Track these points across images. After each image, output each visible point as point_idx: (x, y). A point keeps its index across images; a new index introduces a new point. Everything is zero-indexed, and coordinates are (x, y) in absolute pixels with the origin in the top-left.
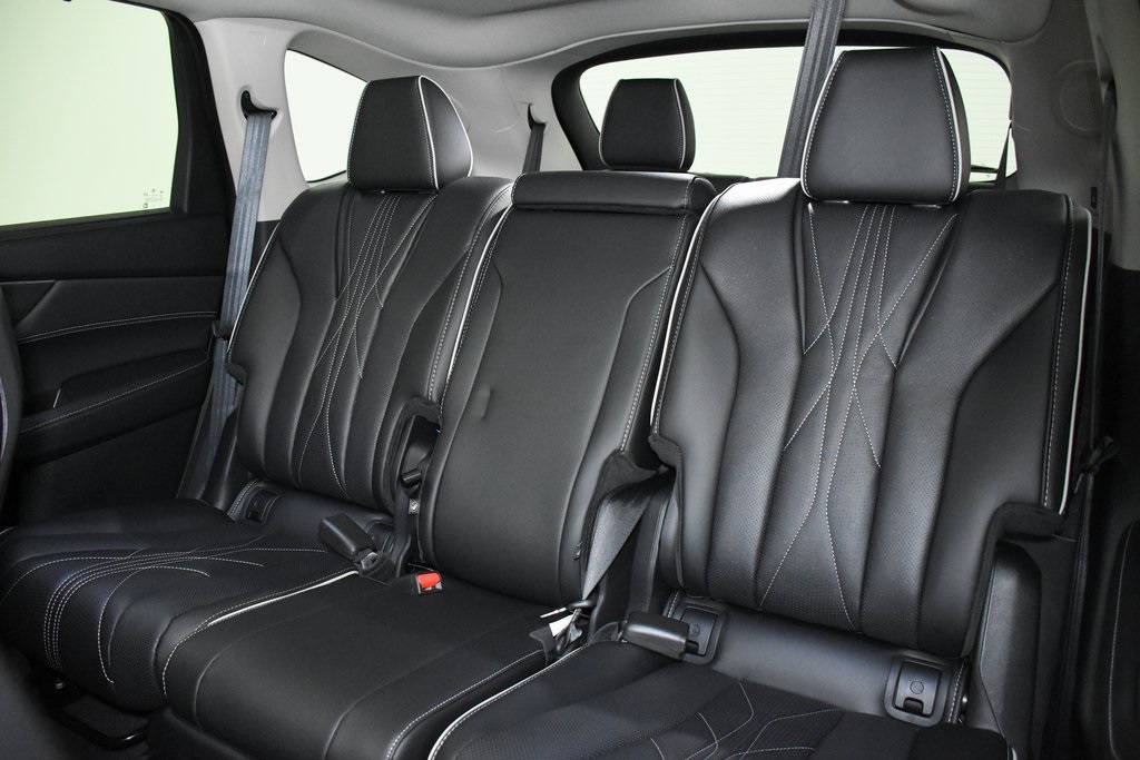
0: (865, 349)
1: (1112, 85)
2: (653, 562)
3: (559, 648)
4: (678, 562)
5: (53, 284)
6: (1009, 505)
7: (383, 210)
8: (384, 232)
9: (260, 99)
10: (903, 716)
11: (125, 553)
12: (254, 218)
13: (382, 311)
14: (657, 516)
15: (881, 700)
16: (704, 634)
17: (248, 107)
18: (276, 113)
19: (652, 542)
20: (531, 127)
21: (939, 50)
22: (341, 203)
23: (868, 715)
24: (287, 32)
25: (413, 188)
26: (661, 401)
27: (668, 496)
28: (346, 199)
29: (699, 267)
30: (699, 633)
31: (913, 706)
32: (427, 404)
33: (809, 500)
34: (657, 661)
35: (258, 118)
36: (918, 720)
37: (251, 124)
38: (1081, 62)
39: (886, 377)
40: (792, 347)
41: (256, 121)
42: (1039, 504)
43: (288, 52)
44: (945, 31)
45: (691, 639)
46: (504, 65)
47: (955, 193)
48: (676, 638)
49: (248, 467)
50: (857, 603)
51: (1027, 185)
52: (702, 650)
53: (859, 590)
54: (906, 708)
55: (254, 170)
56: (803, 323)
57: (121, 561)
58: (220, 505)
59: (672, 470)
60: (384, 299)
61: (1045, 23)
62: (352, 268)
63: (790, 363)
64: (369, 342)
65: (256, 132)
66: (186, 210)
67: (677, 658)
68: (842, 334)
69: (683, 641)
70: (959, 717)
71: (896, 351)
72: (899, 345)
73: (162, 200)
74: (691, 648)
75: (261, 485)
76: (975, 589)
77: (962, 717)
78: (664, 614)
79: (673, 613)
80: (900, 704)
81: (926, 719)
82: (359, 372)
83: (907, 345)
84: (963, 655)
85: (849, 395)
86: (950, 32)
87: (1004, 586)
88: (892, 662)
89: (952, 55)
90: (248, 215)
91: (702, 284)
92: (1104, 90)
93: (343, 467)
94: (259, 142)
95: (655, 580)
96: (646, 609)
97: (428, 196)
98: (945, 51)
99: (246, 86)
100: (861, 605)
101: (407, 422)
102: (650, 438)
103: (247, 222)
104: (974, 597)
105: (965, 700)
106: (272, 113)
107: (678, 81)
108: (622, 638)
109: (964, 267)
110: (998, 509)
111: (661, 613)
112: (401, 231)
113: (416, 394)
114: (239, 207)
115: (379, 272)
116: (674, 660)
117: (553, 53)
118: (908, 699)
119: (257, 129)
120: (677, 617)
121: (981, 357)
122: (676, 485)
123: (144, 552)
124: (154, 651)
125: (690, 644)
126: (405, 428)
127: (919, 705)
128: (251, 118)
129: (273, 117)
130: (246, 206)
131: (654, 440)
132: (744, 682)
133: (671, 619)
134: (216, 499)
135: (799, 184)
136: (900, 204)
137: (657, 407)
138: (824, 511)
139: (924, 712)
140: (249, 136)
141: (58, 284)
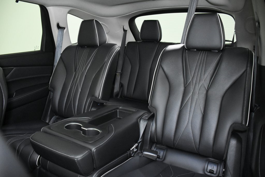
0: (200, 85)
1: (259, 23)
2: (149, 137)
3: (131, 153)
4: (155, 137)
5: (13, 68)
6: (234, 124)
7: (86, 51)
8: (86, 56)
9: (61, 25)
10: (209, 174)
11: (24, 134)
12: (60, 52)
13: (86, 75)
14: (150, 125)
15: (204, 170)
16: (161, 153)
17: (59, 27)
18: (65, 28)
19: (149, 132)
20: (124, 31)
21: (218, 14)
22: (76, 50)
23: (201, 174)
24: (68, 9)
25: (93, 46)
26: (151, 98)
27: (153, 121)
28: (77, 49)
29: (160, 65)
30: (160, 153)
31: (211, 172)
32: (95, 98)
33: (187, 122)
34: (150, 160)
35: (61, 30)
36: (213, 175)
37: (59, 31)
38: (252, 17)
39: (205, 92)
40: (183, 85)
41: (60, 30)
42: (242, 123)
43: (68, 14)
44: (220, 9)
45: (158, 155)
46: (118, 17)
47: (221, 48)
48: (155, 155)
49: (54, 112)
50: (198, 147)
51: (239, 46)
52: (161, 157)
53: (198, 144)
54: (210, 172)
55: (60, 41)
56: (185, 79)
57: (22, 136)
58: (47, 122)
59: (154, 114)
60: (86, 72)
61: (243, 8)
62: (78, 65)
63: (182, 89)
64: (82, 83)
65: (60, 33)
66: (44, 51)
67: (155, 160)
68: (194, 82)
69: (156, 156)
70: (222, 174)
71: (207, 86)
72: (208, 84)
73: (39, 49)
74: (158, 157)
75: (57, 117)
76: (226, 144)
77: (223, 174)
78: (152, 149)
79: (154, 149)
80: (208, 171)
81: (214, 175)
82: (80, 90)
83: (210, 85)
84: (223, 159)
85: (196, 97)
86: (221, 10)
87: (233, 143)
88: (207, 160)
89: (221, 15)
90: (59, 52)
91: (161, 70)
92: (257, 24)
93: (76, 113)
94: (61, 35)
95: (150, 140)
96: (147, 148)
97: (97, 48)
98: (219, 14)
99: (58, 22)
100: (199, 147)
101: (91, 102)
102: (148, 107)
103: (58, 54)
104: (226, 146)
105: (224, 170)
106: (64, 28)
107: (158, 21)
108: (142, 155)
109: (224, 66)
110: (232, 125)
111: (151, 149)
112: (90, 56)
113: (93, 95)
114: (57, 50)
115: (85, 66)
116: (154, 160)
117: (129, 14)
118: (210, 170)
119: (61, 32)
120: (155, 150)
121: (228, 87)
122: (155, 118)
123: (28, 134)
124: (29, 157)
125: (158, 156)
126: (90, 104)
127: (213, 171)
128: (59, 29)
129: (64, 29)
130: (58, 50)
131: (150, 107)
132: (171, 165)
133: (153, 150)
134: (46, 120)
135: (184, 45)
136: (208, 51)
137: (150, 99)
138: (190, 125)
139: (214, 173)
140: (59, 34)
141: (15, 68)
